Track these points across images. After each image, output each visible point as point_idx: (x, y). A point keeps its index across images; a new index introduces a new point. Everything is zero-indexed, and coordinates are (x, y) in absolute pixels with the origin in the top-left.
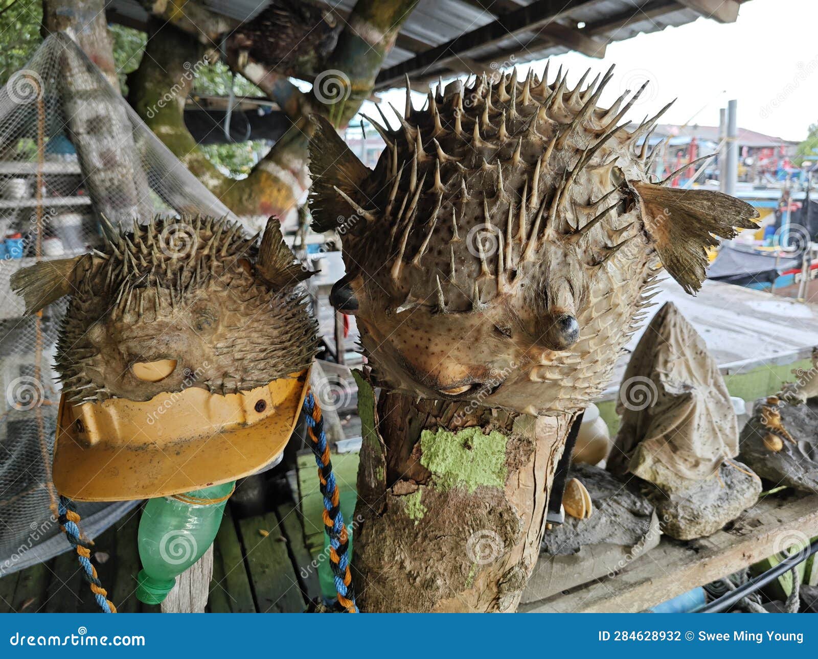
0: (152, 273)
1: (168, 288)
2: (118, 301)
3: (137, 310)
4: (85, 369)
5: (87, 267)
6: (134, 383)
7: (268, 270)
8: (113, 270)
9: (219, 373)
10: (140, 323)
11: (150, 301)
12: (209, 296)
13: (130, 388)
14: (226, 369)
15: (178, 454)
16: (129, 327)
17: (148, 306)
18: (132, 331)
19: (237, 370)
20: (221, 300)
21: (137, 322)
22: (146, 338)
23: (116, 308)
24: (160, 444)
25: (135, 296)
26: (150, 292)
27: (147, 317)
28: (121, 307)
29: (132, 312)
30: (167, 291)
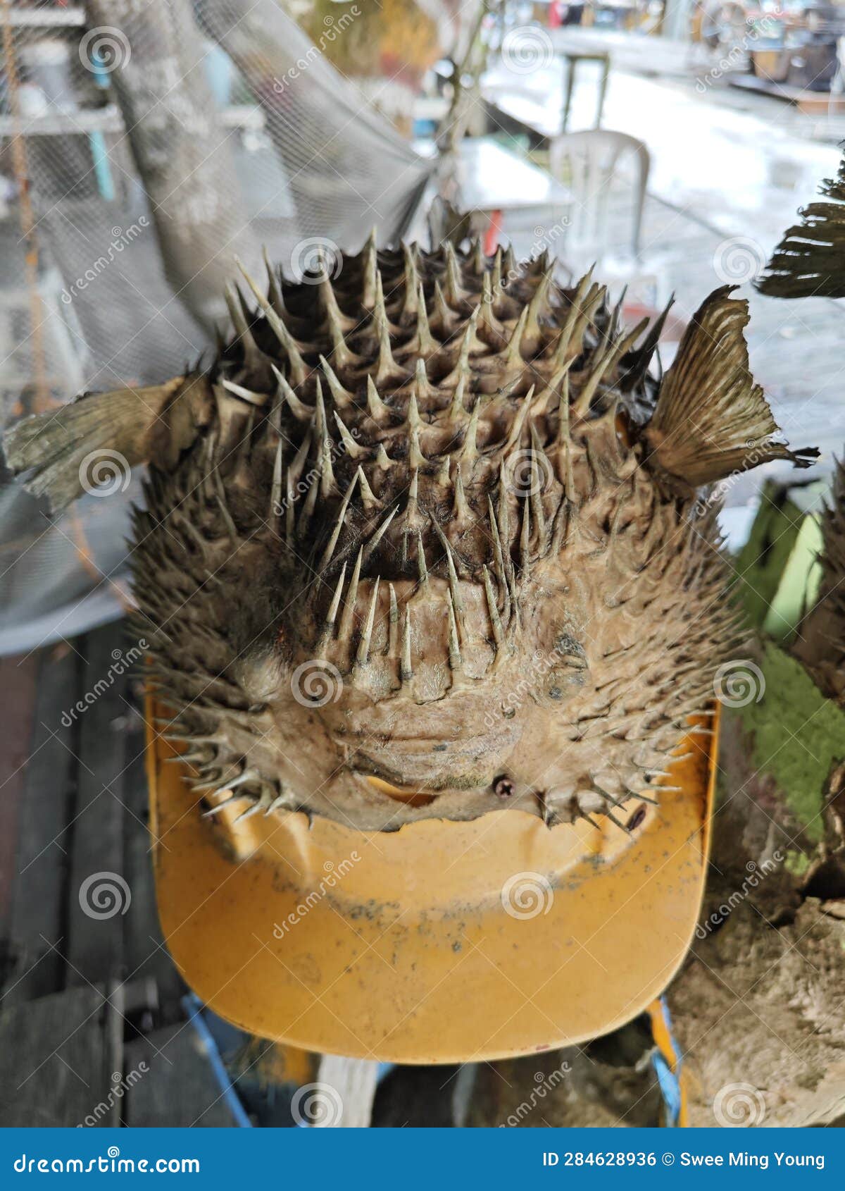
0: (413, 505)
1: (478, 581)
2: (332, 617)
3: (392, 655)
4: (225, 725)
5: (202, 418)
6: (359, 797)
7: (677, 443)
8: (288, 459)
9: (569, 774)
10: (403, 699)
11: (428, 627)
12: (566, 573)
13: (348, 804)
14: (586, 768)
15: (456, 947)
16: (368, 702)
17: (423, 645)
18: (378, 715)
19: (611, 767)
20: (593, 578)
21: (394, 691)
22: (422, 744)
23: (327, 636)
24: (409, 911)
25: (384, 604)
26: (430, 598)
27: (424, 682)
28: (345, 636)
29: (377, 657)
30: (475, 592)
